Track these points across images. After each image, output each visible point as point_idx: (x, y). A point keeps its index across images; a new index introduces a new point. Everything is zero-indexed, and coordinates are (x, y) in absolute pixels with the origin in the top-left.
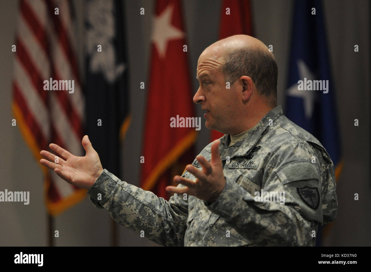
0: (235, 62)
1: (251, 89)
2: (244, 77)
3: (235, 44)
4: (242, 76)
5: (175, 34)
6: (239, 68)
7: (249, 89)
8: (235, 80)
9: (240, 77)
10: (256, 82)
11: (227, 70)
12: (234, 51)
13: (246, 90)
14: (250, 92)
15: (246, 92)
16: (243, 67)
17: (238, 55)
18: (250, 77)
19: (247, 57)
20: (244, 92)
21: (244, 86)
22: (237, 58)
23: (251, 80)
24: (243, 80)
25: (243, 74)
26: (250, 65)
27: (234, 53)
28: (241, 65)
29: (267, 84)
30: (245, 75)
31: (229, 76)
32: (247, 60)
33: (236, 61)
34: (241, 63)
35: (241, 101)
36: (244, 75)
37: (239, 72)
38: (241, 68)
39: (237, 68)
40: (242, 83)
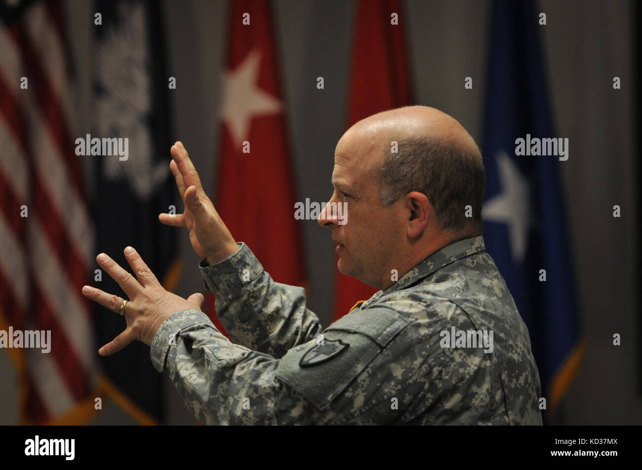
0: (402, 163)
1: (424, 219)
2: (416, 194)
3: (411, 126)
4: (413, 191)
5: (264, 104)
6: (409, 175)
7: (422, 217)
8: (398, 198)
9: (408, 192)
10: (437, 205)
11: (385, 177)
12: (407, 140)
13: (418, 218)
14: (424, 222)
15: (416, 221)
16: (417, 175)
17: (412, 149)
18: (427, 196)
19: (427, 157)
20: (413, 222)
21: (414, 210)
22: (410, 155)
23: (428, 202)
24: (413, 200)
25: (414, 188)
26: (430, 173)
27: (405, 145)
28: (413, 171)
29: (458, 211)
30: (419, 192)
31: (388, 188)
32: (427, 163)
33: (405, 160)
34: (414, 167)
35: (405, 236)
36: (416, 191)
37: (407, 183)
38: (412, 176)
39: (405, 175)
40: (410, 203)
